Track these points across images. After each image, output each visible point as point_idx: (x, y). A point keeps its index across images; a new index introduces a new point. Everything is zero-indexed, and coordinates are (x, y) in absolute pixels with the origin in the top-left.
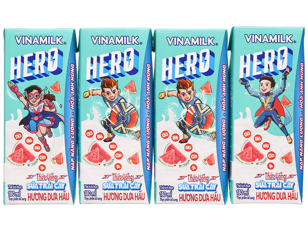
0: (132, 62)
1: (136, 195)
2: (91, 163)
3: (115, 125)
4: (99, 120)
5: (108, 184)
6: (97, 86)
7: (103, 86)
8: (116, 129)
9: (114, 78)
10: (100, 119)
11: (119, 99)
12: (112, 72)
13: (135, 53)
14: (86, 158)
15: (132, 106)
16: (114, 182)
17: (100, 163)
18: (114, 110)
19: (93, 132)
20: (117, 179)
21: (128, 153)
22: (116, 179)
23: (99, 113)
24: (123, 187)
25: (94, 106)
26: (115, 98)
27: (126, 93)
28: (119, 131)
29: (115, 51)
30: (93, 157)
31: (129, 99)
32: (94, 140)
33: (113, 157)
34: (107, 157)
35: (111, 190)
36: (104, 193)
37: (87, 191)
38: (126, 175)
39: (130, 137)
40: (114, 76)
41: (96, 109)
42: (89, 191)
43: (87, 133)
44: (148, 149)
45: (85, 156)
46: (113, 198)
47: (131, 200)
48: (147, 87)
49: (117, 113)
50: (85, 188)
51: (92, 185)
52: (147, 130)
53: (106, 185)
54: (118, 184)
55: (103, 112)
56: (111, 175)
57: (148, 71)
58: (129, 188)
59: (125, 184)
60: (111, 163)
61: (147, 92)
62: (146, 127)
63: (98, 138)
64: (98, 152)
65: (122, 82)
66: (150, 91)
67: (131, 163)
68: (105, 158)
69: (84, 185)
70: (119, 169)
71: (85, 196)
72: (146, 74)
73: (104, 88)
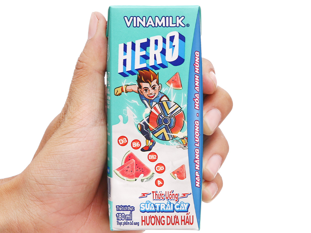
0: (177, 49)
1: (183, 219)
2: (125, 178)
3: (155, 129)
4: (135, 124)
5: (146, 204)
6: (132, 80)
7: (139, 81)
8: (156, 135)
9: (154, 70)
10: (136, 122)
11: (160, 97)
12: (151, 62)
14: (118, 172)
15: (176, 106)
16: (155, 202)
17: (137, 178)
18: (153, 110)
19: (127, 139)
20: (158, 199)
21: (171, 166)
22: (156, 199)
23: (135, 115)
25: (129, 106)
27: (168, 89)
28: (161, 137)
29: (154, 36)
30: (127, 171)
31: (173, 96)
32: (128, 149)
33: (153, 170)
34: (146, 171)
35: (150, 212)
36: (142, 217)
37: (120, 214)
38: (169, 194)
39: (175, 145)
41: (131, 109)
42: (123, 214)
43: (119, 140)
44: (197, 159)
45: (117, 169)
46: (153, 223)
47: (176, 225)
48: (196, 81)
49: (158, 114)
50: (118, 211)
51: (126, 206)
52: (196, 136)
53: (145, 206)
54: (159, 205)
55: (139, 113)
56: (151, 194)
57: (196, 60)
58: (174, 209)
59: (169, 204)
60: (150, 178)
61: (196, 88)
62: (195, 132)
63: (133, 146)
64: (133, 163)
65: (164, 75)
66: (199, 87)
67: (175, 178)
68: (143, 172)
69: (117, 206)
70: (161, 185)
71: (117, 220)
72: (195, 65)
73: (140, 83)
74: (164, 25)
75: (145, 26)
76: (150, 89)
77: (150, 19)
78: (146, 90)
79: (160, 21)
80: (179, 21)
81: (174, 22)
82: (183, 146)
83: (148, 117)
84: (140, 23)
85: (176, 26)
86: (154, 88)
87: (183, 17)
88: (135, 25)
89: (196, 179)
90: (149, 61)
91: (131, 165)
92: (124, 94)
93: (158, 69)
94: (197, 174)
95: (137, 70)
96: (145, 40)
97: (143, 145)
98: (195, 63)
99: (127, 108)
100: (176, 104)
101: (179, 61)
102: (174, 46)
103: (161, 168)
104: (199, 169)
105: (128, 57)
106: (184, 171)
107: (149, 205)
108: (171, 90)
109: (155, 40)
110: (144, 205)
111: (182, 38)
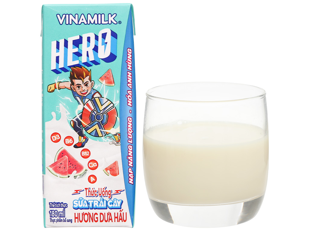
0: (109, 45)
1: (116, 216)
2: (58, 175)
3: (88, 126)
4: (68, 121)
5: (79, 201)
6: (65, 77)
7: (72, 78)
8: (89, 131)
9: (86, 67)
10: (69, 118)
11: (93, 94)
12: (84, 59)
13: (112, 35)
14: (51, 169)
15: (109, 102)
16: (88, 199)
17: (69, 175)
18: (86, 107)
19: (60, 136)
20: (91, 196)
21: (104, 163)
22: (89, 196)
23: (68, 112)
24: (99, 205)
25: (61, 103)
26: (87, 92)
27: (101, 86)
28: (94, 134)
29: (87, 33)
30: (60, 167)
31: (106, 93)
32: (61, 146)
33: (86, 167)
34: (79, 168)
35: (83, 209)
36: (75, 213)
37: (53, 211)
38: (102, 190)
39: (107, 141)
40: (87, 64)
41: (64, 106)
42: (56, 211)
43: (52, 137)
44: (130, 156)
45: (51, 166)
46: (86, 220)
47: (109, 222)
48: (128, 78)
49: (90, 111)
50: (51, 207)
51: (59, 203)
52: (129, 133)
53: (78, 203)
54: (92, 201)
55: (72, 110)
56: (83, 190)
57: (129, 57)
58: (107, 206)
59: (102, 201)
60: (83, 175)
61: (129, 85)
62: (128, 129)
63: (66, 143)
64: (66, 160)
65: (96, 71)
66: (132, 84)
67: (108, 175)
68: (76, 169)
69: (49, 203)
70: (94, 182)
71: (50, 217)
72: (127, 61)
73: (73, 80)
74: (96, 23)
75: (77, 23)
76: (83, 85)
77: (83, 17)
78: (79, 87)
79: (93, 18)
80: (111, 19)
81: (106, 19)
82: (116, 142)
83: (81, 114)
84: (72, 20)
85: (108, 23)
86: (86, 85)
87: (115, 15)
88: (67, 23)
89: (129, 176)
90: (81, 58)
91: (64, 161)
92: (57, 90)
93: (90, 66)
94: (130, 171)
95: (70, 67)
96: (78, 38)
97: (76, 141)
98: (127, 60)
99: (60, 104)
100: (109, 100)
101: (111, 58)
102: (106, 43)
103: (94, 165)
104: (132, 166)
105: (61, 54)
106: (117, 168)
107: (82, 201)
108: (103, 86)
109: (88, 37)
110: (77, 201)
111: (114, 35)
